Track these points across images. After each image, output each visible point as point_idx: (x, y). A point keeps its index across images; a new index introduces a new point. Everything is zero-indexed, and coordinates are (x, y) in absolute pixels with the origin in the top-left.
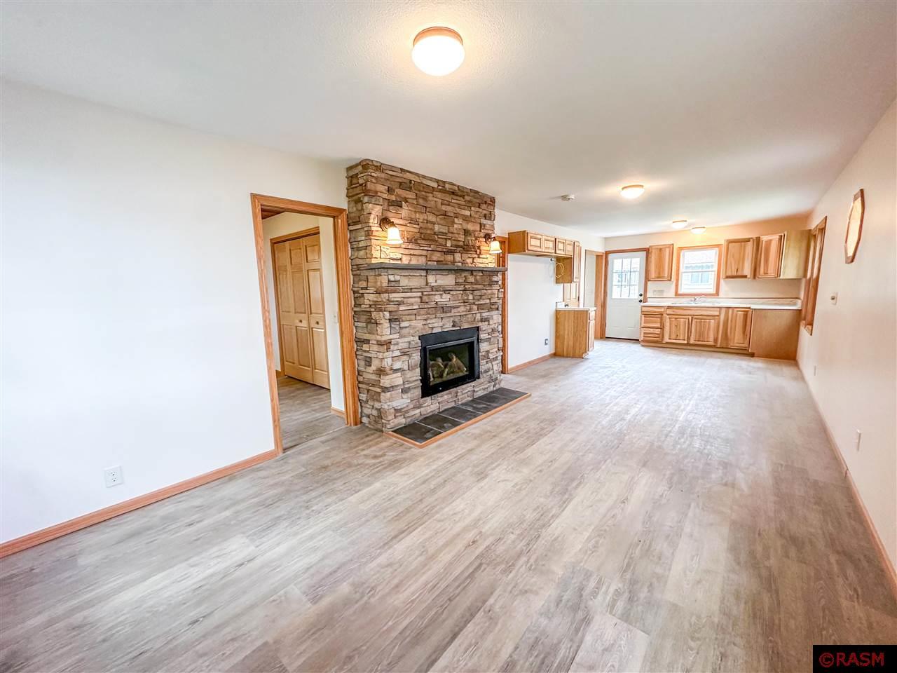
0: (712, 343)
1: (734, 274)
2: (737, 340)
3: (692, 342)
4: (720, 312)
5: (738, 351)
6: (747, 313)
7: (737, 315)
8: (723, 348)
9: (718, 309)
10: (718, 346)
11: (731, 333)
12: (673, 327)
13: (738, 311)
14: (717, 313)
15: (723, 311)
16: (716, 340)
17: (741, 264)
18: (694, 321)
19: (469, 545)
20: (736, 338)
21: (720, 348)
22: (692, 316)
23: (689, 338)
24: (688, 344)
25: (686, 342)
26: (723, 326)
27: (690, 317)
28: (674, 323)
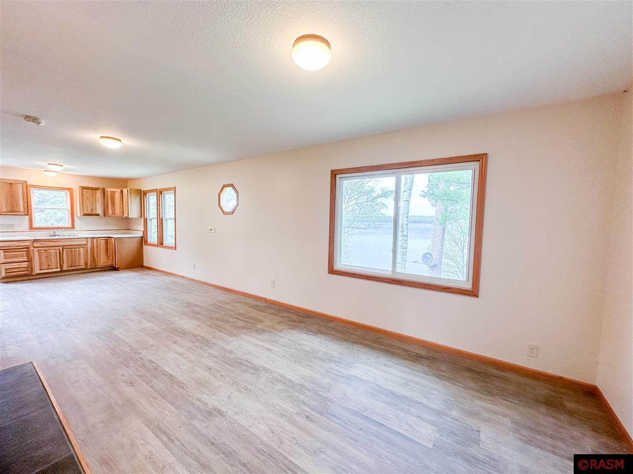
0: (84, 267)
1: (90, 212)
2: (102, 261)
3: (65, 268)
4: (87, 241)
5: (104, 269)
6: (107, 240)
7: (100, 242)
8: (93, 268)
9: (85, 239)
10: (89, 268)
11: (97, 256)
12: (44, 258)
13: (101, 240)
14: (85, 243)
15: (89, 240)
16: (86, 264)
17: (94, 205)
18: (65, 251)
19: (311, 420)
20: (102, 259)
21: (90, 269)
22: (63, 247)
23: (61, 266)
24: (62, 271)
25: (59, 270)
26: (91, 251)
27: (61, 248)
28: (44, 255)
